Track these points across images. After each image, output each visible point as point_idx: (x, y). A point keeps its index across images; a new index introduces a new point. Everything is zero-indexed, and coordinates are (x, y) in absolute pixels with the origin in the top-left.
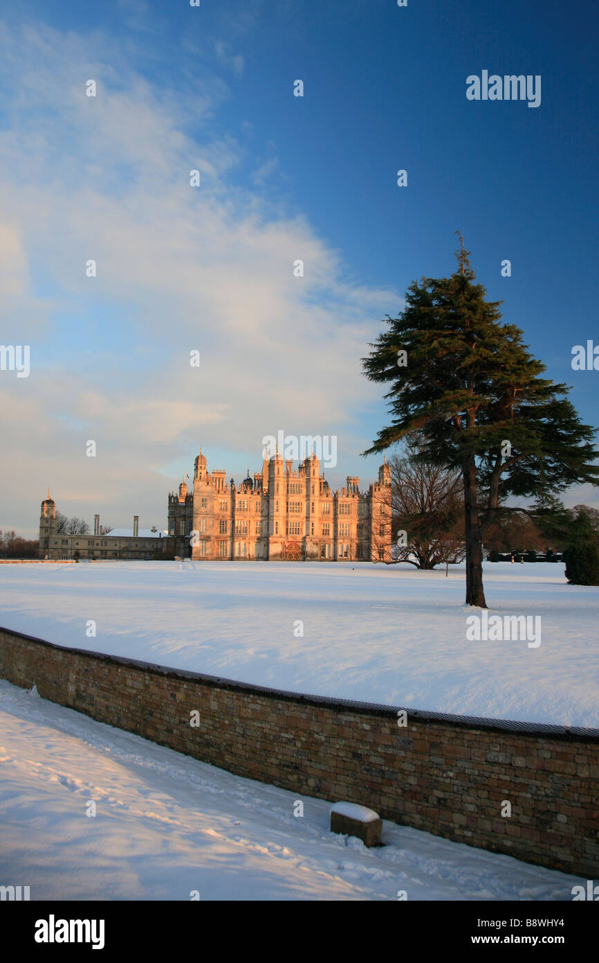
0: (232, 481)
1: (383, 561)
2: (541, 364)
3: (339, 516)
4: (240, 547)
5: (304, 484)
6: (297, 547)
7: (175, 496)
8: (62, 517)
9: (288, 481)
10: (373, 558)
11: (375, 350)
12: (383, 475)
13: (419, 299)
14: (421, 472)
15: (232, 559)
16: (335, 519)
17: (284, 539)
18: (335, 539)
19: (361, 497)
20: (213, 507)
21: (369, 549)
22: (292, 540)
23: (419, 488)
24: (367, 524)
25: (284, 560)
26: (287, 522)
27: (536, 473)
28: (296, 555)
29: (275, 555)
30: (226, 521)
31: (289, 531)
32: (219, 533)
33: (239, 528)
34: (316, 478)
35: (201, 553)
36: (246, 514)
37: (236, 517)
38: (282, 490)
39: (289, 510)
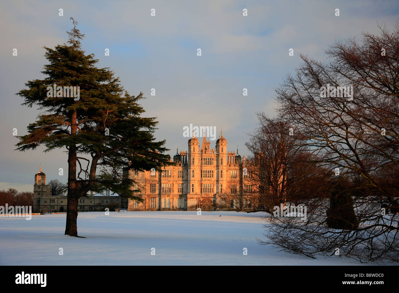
3: (244, 179)
4: (165, 201)
5: (215, 158)
6: (210, 201)
9: (202, 156)
15: (159, 210)
16: (241, 182)
17: (199, 196)
18: (241, 195)
22: (205, 196)
26: (201, 184)
28: (209, 206)
29: (192, 207)
30: (155, 185)
31: (203, 190)
32: (150, 192)
33: (164, 189)
34: (223, 154)
35: (135, 206)
36: (169, 179)
37: (162, 181)
38: (197, 162)
39: (203, 176)
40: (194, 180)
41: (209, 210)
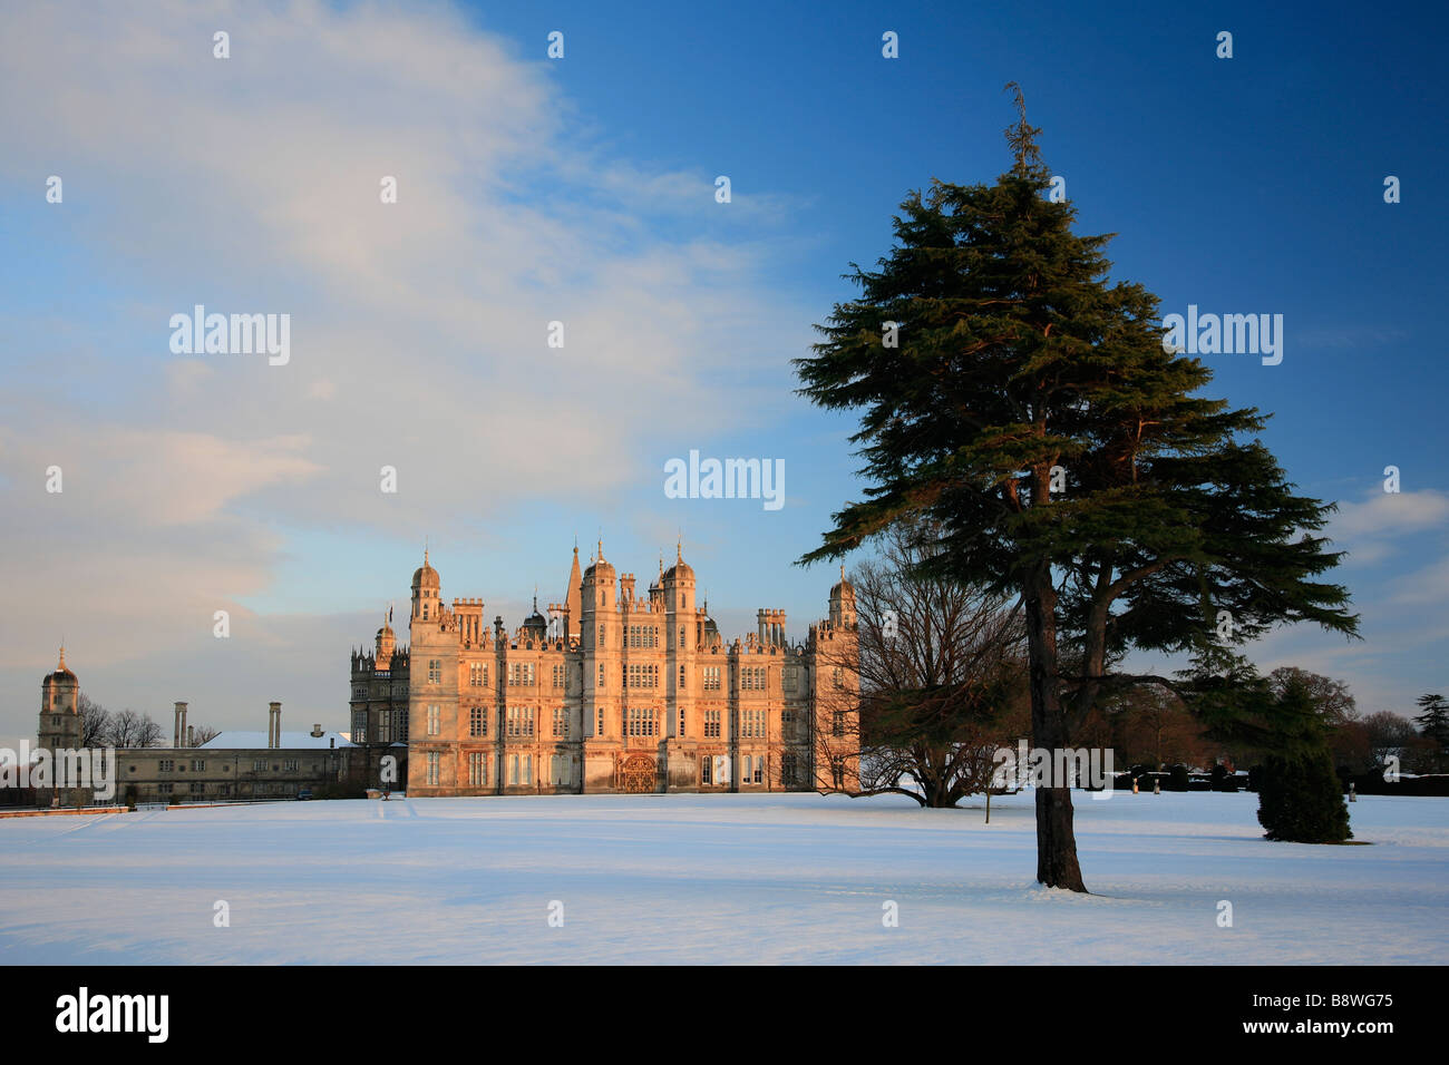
0: (498, 623)
1: (843, 791)
2: (1199, 366)
3: (742, 694)
4: (518, 765)
5: (662, 627)
6: (648, 762)
7: (366, 657)
8: (95, 710)
9: (625, 620)
10: (819, 784)
11: (826, 340)
12: (839, 606)
13: (924, 230)
14: (924, 598)
15: (499, 791)
16: (734, 700)
17: (619, 746)
18: (734, 744)
19: (791, 653)
20: (454, 680)
21: (810, 765)
22: (637, 747)
23: (922, 633)
24: (804, 710)
25: (619, 792)
26: (625, 709)
27: (1189, 600)
28: (647, 779)
29: (599, 782)
30: (486, 710)
31: (629, 728)
32: (469, 736)
33: (515, 723)
34: (688, 614)
35: (428, 779)
36: (530, 692)
37: (509, 701)
38: (612, 639)
39: (629, 684)
40: (605, 696)
41: (647, 791)
